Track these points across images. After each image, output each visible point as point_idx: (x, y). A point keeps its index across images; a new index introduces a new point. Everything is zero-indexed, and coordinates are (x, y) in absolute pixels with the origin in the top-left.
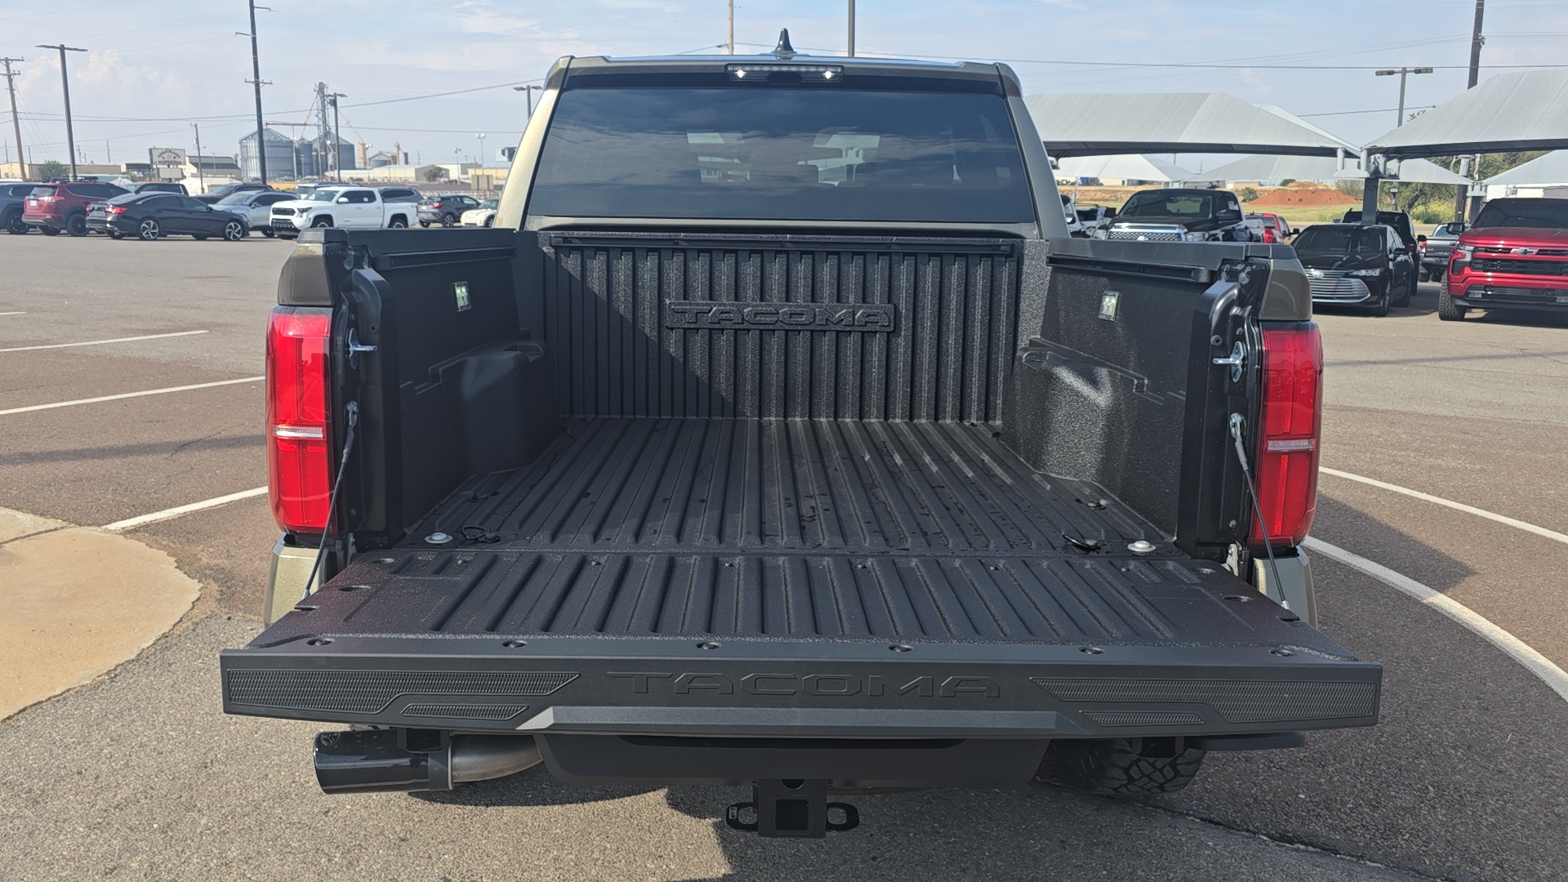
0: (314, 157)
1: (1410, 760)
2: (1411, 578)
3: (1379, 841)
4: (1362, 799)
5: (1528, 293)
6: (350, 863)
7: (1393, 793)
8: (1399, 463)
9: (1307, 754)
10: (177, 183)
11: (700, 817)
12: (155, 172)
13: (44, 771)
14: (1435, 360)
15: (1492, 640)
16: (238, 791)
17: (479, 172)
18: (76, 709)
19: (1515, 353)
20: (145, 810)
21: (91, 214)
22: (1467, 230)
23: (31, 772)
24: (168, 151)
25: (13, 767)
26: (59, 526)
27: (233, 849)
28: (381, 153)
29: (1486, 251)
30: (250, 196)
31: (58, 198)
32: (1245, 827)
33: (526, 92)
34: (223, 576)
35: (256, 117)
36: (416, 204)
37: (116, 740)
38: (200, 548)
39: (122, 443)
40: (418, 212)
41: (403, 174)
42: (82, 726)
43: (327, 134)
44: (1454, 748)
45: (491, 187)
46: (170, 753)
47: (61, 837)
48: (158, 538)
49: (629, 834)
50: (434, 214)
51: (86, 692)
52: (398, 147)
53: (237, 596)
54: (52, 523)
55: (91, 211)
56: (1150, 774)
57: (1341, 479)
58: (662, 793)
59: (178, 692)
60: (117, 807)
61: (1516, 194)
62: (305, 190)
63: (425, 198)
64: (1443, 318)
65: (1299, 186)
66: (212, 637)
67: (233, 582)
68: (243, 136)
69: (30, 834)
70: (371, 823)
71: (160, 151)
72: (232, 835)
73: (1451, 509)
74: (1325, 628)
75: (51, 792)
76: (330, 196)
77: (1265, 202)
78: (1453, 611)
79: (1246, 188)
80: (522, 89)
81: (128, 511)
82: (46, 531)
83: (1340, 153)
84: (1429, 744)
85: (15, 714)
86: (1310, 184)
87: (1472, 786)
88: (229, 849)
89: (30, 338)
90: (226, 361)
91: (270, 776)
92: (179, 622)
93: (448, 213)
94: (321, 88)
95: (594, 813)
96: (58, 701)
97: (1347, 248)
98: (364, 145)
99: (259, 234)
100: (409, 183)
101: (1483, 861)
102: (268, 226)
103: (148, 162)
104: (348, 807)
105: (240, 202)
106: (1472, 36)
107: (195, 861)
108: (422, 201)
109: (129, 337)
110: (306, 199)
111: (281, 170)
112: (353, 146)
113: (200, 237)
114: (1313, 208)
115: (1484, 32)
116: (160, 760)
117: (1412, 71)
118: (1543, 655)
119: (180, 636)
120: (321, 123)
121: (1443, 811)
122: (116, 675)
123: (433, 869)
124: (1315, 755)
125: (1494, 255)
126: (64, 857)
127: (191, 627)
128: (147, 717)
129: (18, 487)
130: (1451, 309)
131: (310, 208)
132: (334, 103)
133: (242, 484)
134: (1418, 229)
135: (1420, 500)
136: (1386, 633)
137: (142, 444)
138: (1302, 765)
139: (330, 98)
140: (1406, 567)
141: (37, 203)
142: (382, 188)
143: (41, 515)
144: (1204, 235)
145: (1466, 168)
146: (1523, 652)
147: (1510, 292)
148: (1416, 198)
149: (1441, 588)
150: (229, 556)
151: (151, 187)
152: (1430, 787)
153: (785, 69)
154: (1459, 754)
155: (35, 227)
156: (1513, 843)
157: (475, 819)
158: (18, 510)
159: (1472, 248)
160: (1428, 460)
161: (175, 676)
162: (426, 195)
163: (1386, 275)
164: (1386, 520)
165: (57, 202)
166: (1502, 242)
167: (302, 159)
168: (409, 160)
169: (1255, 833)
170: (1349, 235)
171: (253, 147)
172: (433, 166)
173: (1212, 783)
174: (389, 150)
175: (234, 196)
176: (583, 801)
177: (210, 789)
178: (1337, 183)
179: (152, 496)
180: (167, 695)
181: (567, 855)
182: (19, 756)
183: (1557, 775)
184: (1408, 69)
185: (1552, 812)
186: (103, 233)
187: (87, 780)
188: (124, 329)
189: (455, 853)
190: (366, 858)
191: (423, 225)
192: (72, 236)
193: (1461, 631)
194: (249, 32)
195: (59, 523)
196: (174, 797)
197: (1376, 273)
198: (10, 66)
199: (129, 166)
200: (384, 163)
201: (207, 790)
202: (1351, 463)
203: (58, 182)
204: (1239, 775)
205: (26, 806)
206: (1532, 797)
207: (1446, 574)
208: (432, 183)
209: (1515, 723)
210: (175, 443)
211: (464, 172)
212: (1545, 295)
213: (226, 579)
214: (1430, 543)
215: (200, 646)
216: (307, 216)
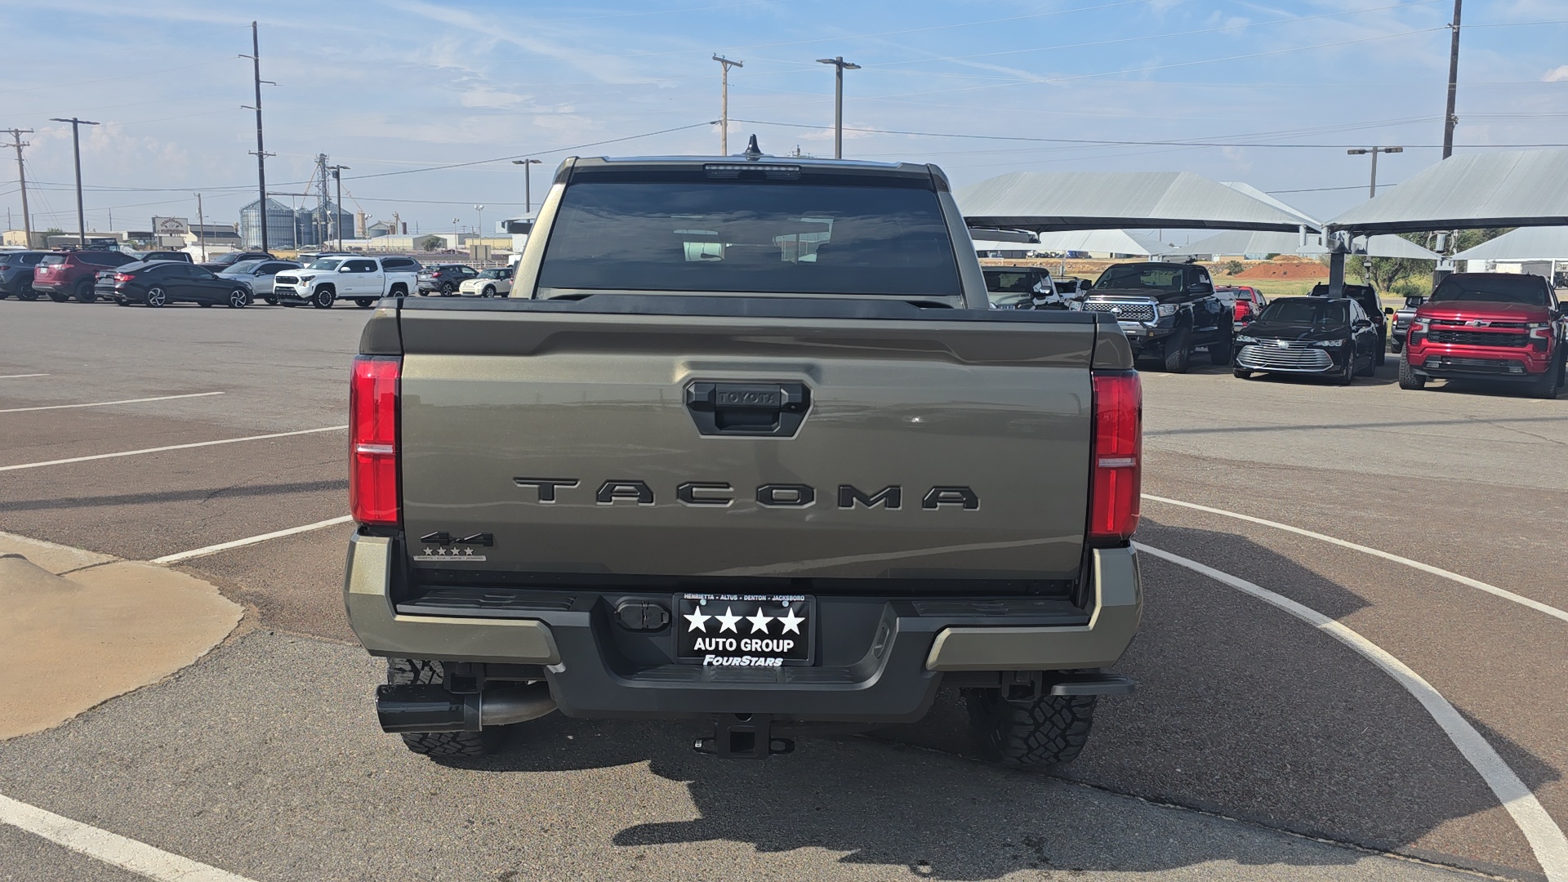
0: (313, 227)
1: (1276, 745)
2: (1312, 608)
3: (1236, 802)
4: (1229, 773)
5: (1481, 363)
6: (392, 810)
7: (1255, 769)
8: (1325, 514)
9: (1190, 740)
10: (178, 251)
11: (677, 780)
12: (157, 240)
13: (131, 745)
14: (1384, 425)
15: (1370, 658)
16: (295, 760)
17: (477, 242)
18: (150, 701)
19: (1463, 419)
20: (220, 773)
21: (100, 282)
22: (1425, 303)
23: (121, 745)
24: (172, 220)
25: (105, 742)
26: (111, 560)
27: (295, 800)
28: (380, 223)
29: (1442, 324)
30: (256, 265)
31: (68, 266)
32: (1127, 792)
33: (524, 165)
34: (262, 601)
35: (259, 188)
36: (416, 273)
37: (188, 723)
38: (239, 579)
39: (158, 491)
40: (418, 281)
41: (401, 244)
42: (158, 713)
43: (327, 204)
44: (1314, 737)
45: (489, 257)
46: (235, 733)
47: (154, 791)
48: (200, 570)
49: (619, 791)
50: (433, 283)
51: (157, 688)
52: (397, 217)
53: (276, 616)
54: (104, 558)
55: (100, 278)
56: (1046, 744)
57: (1269, 527)
58: (646, 764)
59: (236, 689)
60: (197, 770)
61: (1495, 268)
62: (307, 259)
63: (424, 266)
64: (1404, 387)
65: (1284, 259)
66: (259, 648)
67: (272, 605)
68: (243, 206)
69: (128, 789)
70: (407, 782)
71: (163, 220)
72: (294, 790)
73: (1362, 553)
74: (1227, 647)
75: (139, 760)
76: (332, 265)
77: (1250, 275)
78: (1343, 635)
79: (1232, 262)
80: (521, 162)
81: (171, 548)
82: (100, 564)
83: (1302, 230)
84: (1295, 735)
85: (98, 705)
86: (1294, 258)
87: (1323, 765)
88: (293, 800)
89: (58, 398)
90: (245, 419)
91: (320, 749)
92: (228, 637)
93: (447, 282)
94: (322, 159)
95: (589, 777)
96: (134, 695)
97: (1312, 320)
98: (363, 215)
99: (262, 301)
100: (408, 252)
101: (1319, 817)
102: (272, 294)
103: (151, 231)
104: (387, 771)
105: (245, 271)
106: (1445, 116)
107: (266, 808)
108: (422, 270)
109: (150, 397)
110: (309, 268)
111: (281, 239)
112: (353, 215)
113: (205, 304)
114: (1297, 281)
115: (1457, 112)
116: (227, 738)
117: (1383, 151)
118: (1412, 669)
119: (231, 647)
120: (321, 193)
121: (1295, 782)
122: (180, 677)
123: (459, 814)
124: (1196, 742)
125: (1452, 327)
126: (158, 805)
127: (240, 641)
128: (212, 707)
129: (69, 527)
130: (1410, 378)
131: (313, 277)
132: (337, 175)
133: (271, 526)
134: (1386, 302)
135: (1337, 545)
136: (1279, 651)
137: (176, 492)
138: (1184, 748)
139: (332, 170)
140: (1310, 600)
141: (47, 272)
142: (383, 258)
143: (94, 551)
144: (1175, 307)
145: (1442, 243)
146: (1395, 667)
147: (1465, 362)
148: (1396, 272)
149: (1336, 617)
150: (266, 585)
151: (156, 256)
152: (1288, 765)
153: (752, 168)
154: (1319, 742)
155: (43, 293)
156: (1347, 805)
157: (492, 780)
158: (72, 546)
159: (1428, 320)
160: (1353, 512)
161: (231, 678)
162: (425, 264)
163: (1349, 345)
164: (1302, 563)
165: (67, 270)
166: (1459, 315)
167: (302, 228)
168: (407, 230)
169: (1134, 796)
170: (1314, 308)
171: (254, 217)
172: (430, 235)
173: (1105, 760)
174: (388, 219)
175: (239, 265)
176: (580, 769)
177: (271, 758)
178: (1320, 257)
179: (190, 536)
180: (226, 691)
181: (568, 805)
182: (108, 735)
183: (1398, 758)
184: (1379, 148)
185: (1386, 784)
186: (111, 300)
187: (168, 752)
188: (145, 391)
189: (477, 803)
190: (405, 806)
191: (422, 294)
192: (81, 302)
193: (1345, 650)
194: (254, 105)
195: (110, 557)
196: (243, 763)
197: (1339, 343)
198: (20, 137)
199: (130, 234)
200: (383, 233)
201: (269, 759)
202: (1281, 514)
203: (68, 251)
204: (1129, 755)
205: (121, 770)
206: (1372, 773)
207: (1342, 604)
208: (429, 252)
209: (1373, 720)
210: (206, 491)
211: (462, 242)
212: (1498, 366)
213: (265, 604)
214: (1337, 581)
215: (249, 654)
216: (310, 284)
